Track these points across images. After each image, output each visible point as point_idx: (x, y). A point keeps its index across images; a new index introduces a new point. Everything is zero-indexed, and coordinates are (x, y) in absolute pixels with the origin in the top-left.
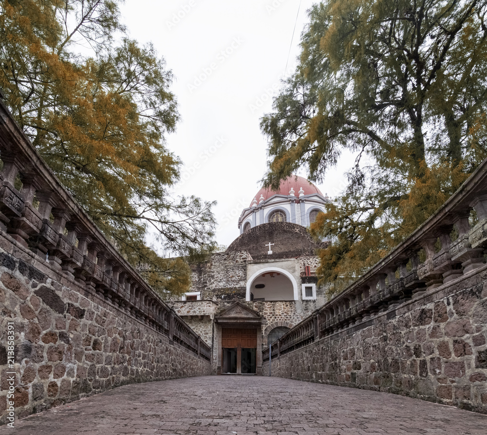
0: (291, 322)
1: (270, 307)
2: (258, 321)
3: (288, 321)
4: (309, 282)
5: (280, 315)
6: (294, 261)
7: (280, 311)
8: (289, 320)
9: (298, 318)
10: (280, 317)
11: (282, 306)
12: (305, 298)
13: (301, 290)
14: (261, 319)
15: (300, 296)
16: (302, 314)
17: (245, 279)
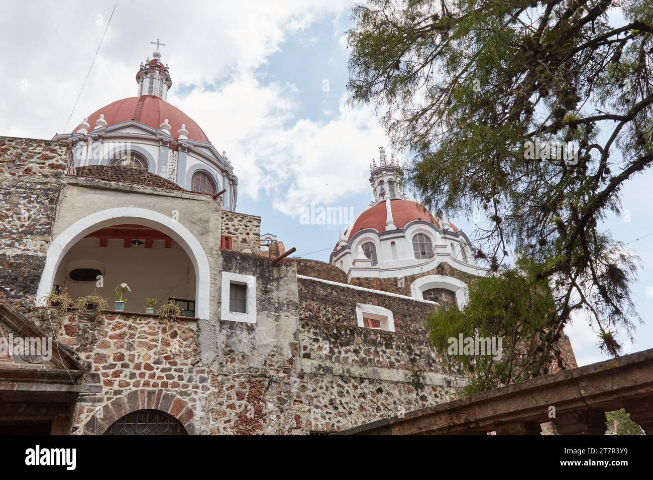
0: (181, 393)
1: (121, 336)
2: (64, 389)
3: (172, 391)
4: (242, 270)
5: (148, 367)
6: (208, 203)
7: (151, 353)
8: (175, 385)
9: (203, 380)
10: (148, 373)
11: (160, 336)
12: (227, 315)
13: (220, 289)
14: (78, 378)
15: (214, 308)
16: (215, 368)
17: (47, 232)
